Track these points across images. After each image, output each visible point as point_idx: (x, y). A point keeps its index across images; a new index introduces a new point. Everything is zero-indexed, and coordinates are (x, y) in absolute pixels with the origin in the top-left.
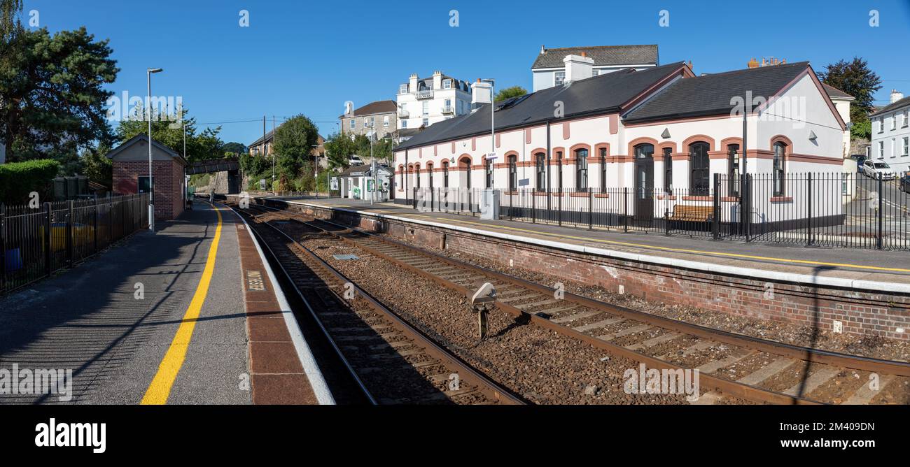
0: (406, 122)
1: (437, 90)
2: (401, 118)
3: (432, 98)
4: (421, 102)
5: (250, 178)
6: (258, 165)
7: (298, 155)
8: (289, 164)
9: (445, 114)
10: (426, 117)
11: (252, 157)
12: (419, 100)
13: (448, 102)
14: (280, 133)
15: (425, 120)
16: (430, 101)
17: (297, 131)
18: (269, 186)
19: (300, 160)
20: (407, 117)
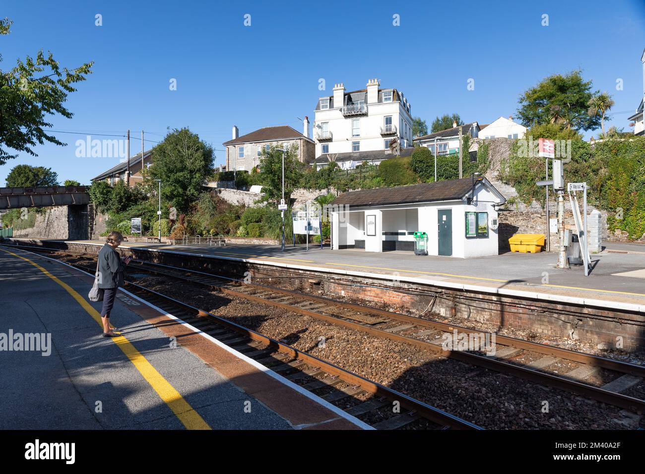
0: (327, 146)
1: (373, 104)
2: (321, 141)
3: (365, 115)
4: (350, 120)
5: (107, 217)
6: (121, 198)
7: (190, 183)
8: (176, 196)
9: (383, 135)
10: (356, 139)
11: (109, 187)
12: (346, 117)
13: (388, 120)
14: (161, 150)
15: (354, 143)
16: (362, 119)
17: (189, 148)
18: (146, 229)
19: (191, 191)
20: (330, 140)
